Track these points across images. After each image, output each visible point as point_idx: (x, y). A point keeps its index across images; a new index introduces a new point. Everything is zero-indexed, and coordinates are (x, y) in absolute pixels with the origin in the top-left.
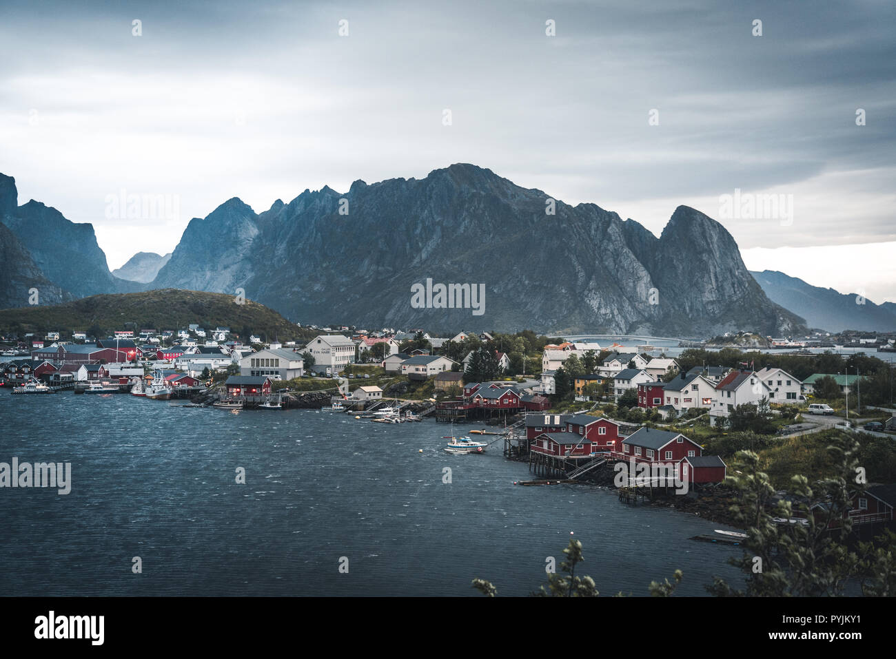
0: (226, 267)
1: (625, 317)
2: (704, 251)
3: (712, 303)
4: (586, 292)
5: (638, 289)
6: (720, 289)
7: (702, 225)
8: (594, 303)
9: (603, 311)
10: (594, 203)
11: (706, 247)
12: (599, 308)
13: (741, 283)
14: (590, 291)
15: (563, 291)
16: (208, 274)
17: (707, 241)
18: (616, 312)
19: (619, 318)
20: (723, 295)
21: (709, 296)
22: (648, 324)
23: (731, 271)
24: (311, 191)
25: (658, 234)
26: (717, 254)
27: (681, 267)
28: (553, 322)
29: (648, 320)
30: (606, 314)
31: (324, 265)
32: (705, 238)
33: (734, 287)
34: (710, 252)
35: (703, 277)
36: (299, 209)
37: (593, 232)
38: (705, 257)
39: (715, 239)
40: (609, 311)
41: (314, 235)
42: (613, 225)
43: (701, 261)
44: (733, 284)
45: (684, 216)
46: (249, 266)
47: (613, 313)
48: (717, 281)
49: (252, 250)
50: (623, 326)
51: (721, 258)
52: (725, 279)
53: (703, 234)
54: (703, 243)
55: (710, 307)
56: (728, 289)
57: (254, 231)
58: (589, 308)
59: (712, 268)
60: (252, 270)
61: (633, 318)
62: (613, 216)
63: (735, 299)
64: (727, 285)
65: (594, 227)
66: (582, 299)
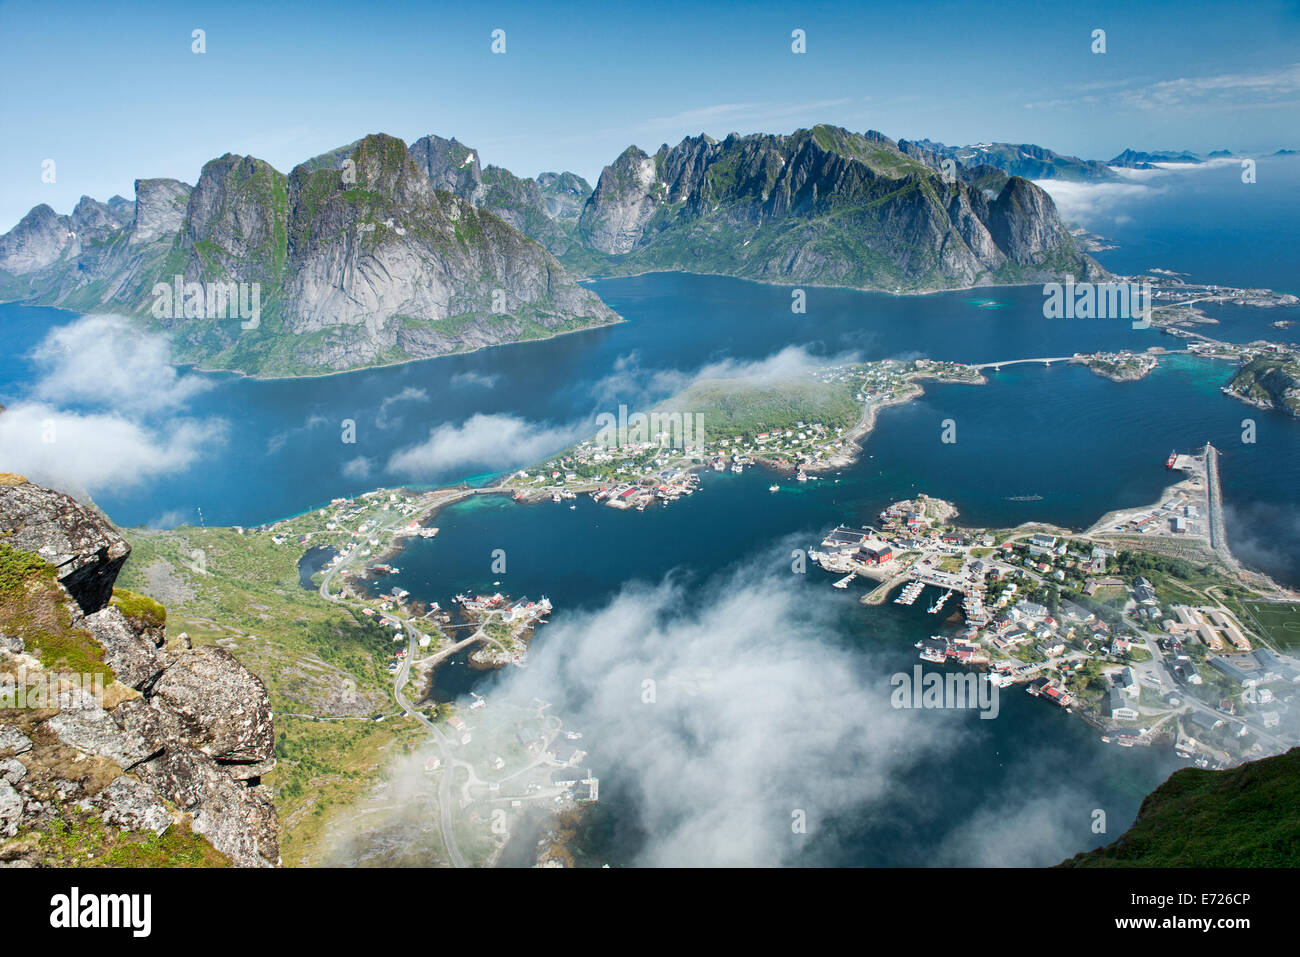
1: (973, 269)
2: (1033, 214)
3: (1037, 253)
4: (944, 252)
5: (982, 247)
6: (1043, 243)
8: (950, 261)
9: (957, 266)
11: (1036, 211)
12: (954, 264)
13: (1058, 237)
14: (947, 250)
15: (926, 250)
18: (966, 266)
19: (968, 271)
20: (1045, 247)
21: (1035, 248)
22: (989, 273)
23: (1051, 228)
26: (1042, 216)
29: (990, 269)
32: (1032, 203)
33: (1053, 240)
34: (1037, 214)
35: (1030, 234)
38: (1033, 218)
39: (1040, 203)
40: (961, 266)
42: (962, 194)
43: (1031, 222)
44: (1053, 236)
45: (1016, 185)
46: (650, 202)
47: (964, 267)
48: (1041, 237)
50: (971, 277)
51: (1045, 218)
52: (1047, 234)
53: (1032, 199)
54: (1031, 208)
55: (1035, 257)
58: (947, 265)
59: (1038, 227)
60: (653, 205)
61: (978, 269)
64: (1049, 240)
65: (946, 195)
66: (941, 257)
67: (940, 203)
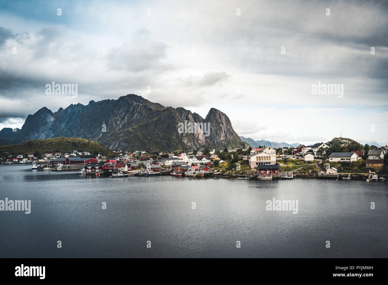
0: (42, 132)
1: (195, 146)
2: (220, 123)
3: (224, 140)
4: (182, 138)
5: (199, 136)
6: (226, 136)
7: (219, 114)
8: (185, 142)
9: (188, 144)
10: (182, 107)
11: (221, 122)
12: (187, 143)
13: (232, 134)
14: (184, 137)
15: (174, 138)
16: (36, 135)
17: (221, 120)
18: (193, 144)
20: (227, 138)
21: (222, 138)
23: (229, 130)
24: (73, 105)
25: (204, 118)
26: (225, 124)
27: (213, 129)
28: (172, 148)
29: (203, 146)
30: (189, 145)
31: (82, 131)
32: (221, 118)
33: (230, 135)
34: (222, 123)
35: (220, 132)
36: (69, 111)
37: (183, 117)
38: (221, 125)
39: (224, 119)
40: (190, 144)
41: (77, 120)
42: (190, 115)
43: (220, 126)
44: (230, 134)
45: (213, 111)
46: (51, 132)
47: (191, 145)
48: (225, 133)
49: (52, 126)
51: (226, 125)
52: (227, 132)
53: (220, 117)
54: (220, 120)
55: (223, 142)
56: (228, 136)
57: (52, 119)
58: (184, 143)
59: (223, 129)
60: (53, 133)
61: (198, 146)
62: (189, 112)
63: (231, 139)
64: (228, 135)
65: (183, 115)
66: (181, 140)
67: (181, 119)
